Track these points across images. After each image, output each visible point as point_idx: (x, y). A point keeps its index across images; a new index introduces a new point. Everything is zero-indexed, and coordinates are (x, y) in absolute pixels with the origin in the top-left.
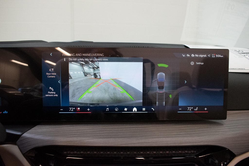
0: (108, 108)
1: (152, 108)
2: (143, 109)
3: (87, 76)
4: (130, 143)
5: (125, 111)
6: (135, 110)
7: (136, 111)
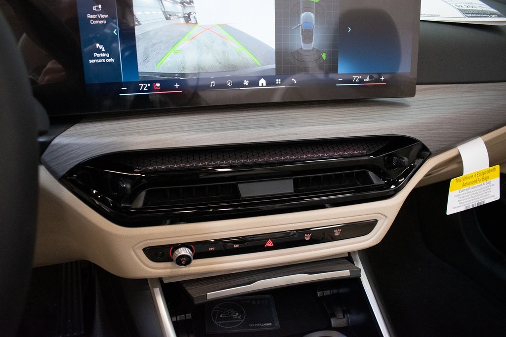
0: (214, 82)
1: (293, 80)
2: (277, 80)
3: (170, 19)
4: (264, 135)
5: (245, 86)
6: (262, 84)
7: (265, 85)
